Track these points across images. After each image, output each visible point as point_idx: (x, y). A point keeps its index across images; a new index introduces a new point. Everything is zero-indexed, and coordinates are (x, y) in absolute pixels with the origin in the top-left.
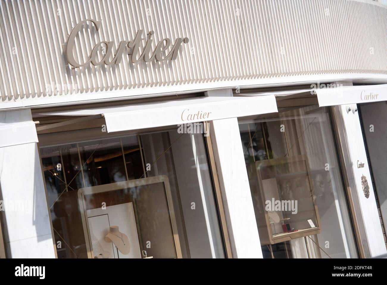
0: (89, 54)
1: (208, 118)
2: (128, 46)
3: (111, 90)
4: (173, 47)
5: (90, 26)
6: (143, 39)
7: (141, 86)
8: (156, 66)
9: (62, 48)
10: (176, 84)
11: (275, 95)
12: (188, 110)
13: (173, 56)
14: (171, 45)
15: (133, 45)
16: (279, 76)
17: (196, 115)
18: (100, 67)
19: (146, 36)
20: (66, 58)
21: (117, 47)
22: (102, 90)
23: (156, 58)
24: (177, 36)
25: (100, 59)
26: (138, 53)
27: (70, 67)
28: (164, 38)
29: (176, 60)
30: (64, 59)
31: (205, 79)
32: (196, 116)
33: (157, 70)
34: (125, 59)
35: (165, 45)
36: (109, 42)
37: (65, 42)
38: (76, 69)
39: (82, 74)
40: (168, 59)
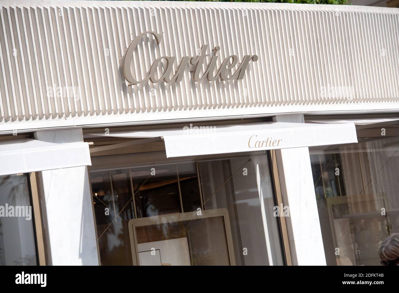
0: (147, 70)
1: (278, 145)
2: (191, 63)
3: (170, 111)
4: (240, 66)
5: (150, 39)
6: (207, 55)
7: (203, 108)
8: (221, 86)
9: (119, 62)
10: (242, 107)
11: (354, 123)
12: (256, 136)
13: (240, 75)
14: (238, 63)
15: (197, 61)
16: (357, 103)
17: (265, 142)
18: (159, 85)
19: (211, 52)
20: (123, 73)
21: (178, 64)
22: (159, 111)
23: (221, 76)
24: (245, 53)
25: (159, 76)
26: (201, 71)
27: (127, 83)
28: (230, 55)
29: (243, 80)
30: (120, 75)
31: (274, 102)
32: (265, 144)
33: (221, 90)
34: (187, 76)
35: (231, 63)
36: (170, 58)
37: (122, 56)
38: (133, 86)
39: (139, 92)
40: (234, 79)
